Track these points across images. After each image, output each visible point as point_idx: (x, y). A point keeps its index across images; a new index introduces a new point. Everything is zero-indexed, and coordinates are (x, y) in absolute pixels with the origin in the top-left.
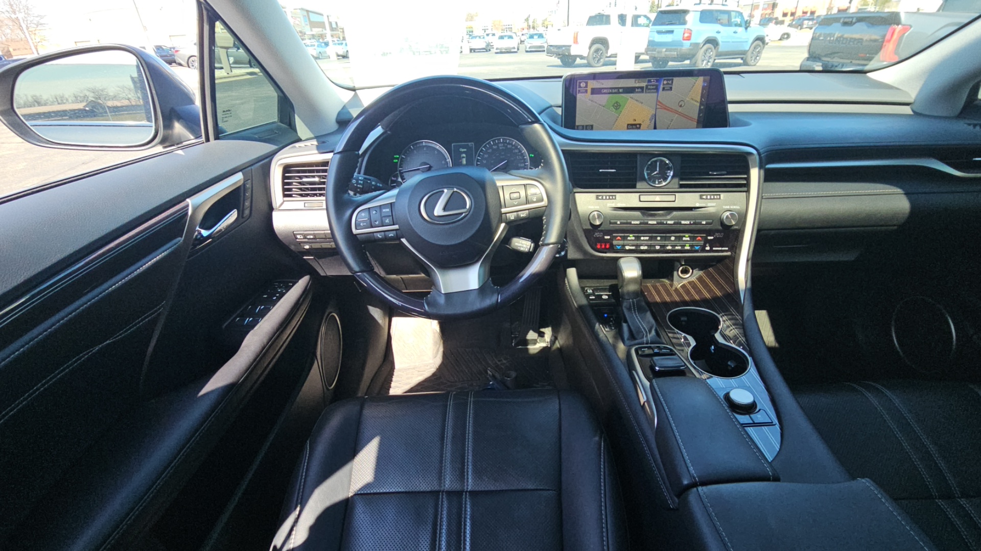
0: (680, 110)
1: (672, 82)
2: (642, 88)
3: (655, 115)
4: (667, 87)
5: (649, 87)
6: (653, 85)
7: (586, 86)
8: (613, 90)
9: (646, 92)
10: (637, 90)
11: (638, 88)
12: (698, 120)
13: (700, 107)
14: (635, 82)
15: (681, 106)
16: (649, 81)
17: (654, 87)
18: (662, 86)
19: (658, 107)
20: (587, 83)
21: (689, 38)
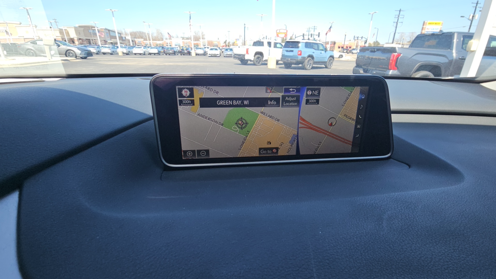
0: (330, 129)
1: (319, 93)
2: (277, 100)
3: (298, 136)
4: (313, 99)
5: (287, 98)
6: (293, 97)
7: (192, 95)
8: (234, 102)
9: (283, 106)
10: (269, 102)
11: (271, 99)
12: (353, 142)
13: (356, 126)
14: (267, 92)
15: (331, 125)
16: (287, 91)
17: (295, 99)
18: (304, 98)
19: (300, 125)
20: (191, 91)
21: (300, 54)
